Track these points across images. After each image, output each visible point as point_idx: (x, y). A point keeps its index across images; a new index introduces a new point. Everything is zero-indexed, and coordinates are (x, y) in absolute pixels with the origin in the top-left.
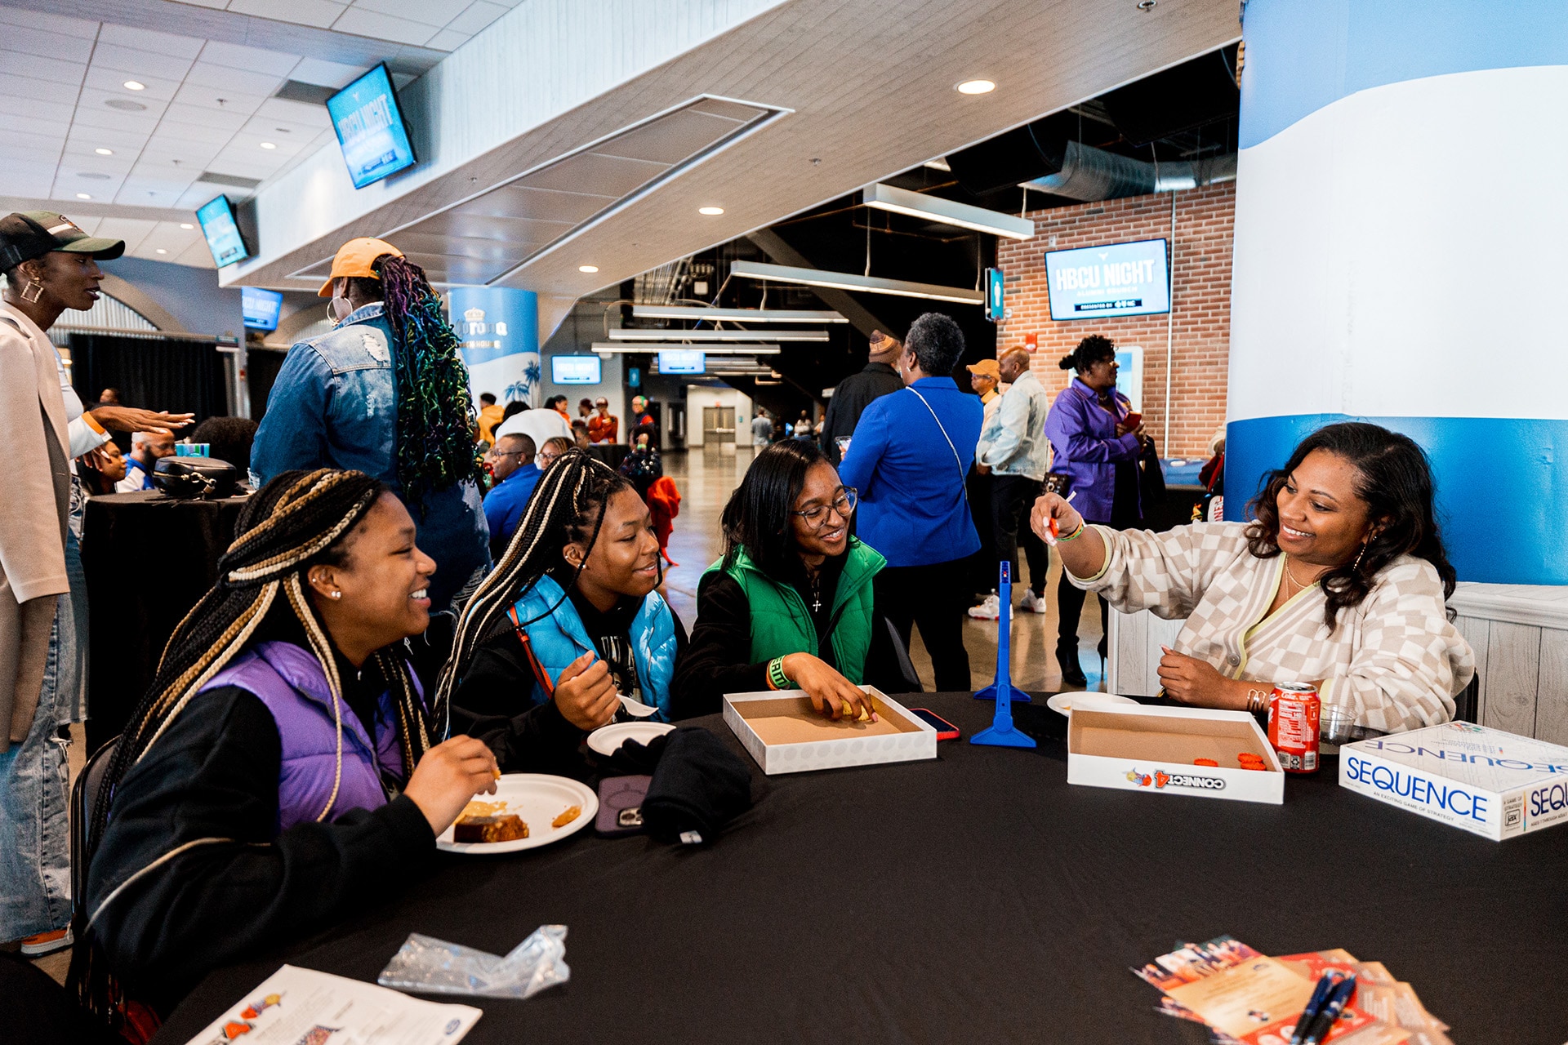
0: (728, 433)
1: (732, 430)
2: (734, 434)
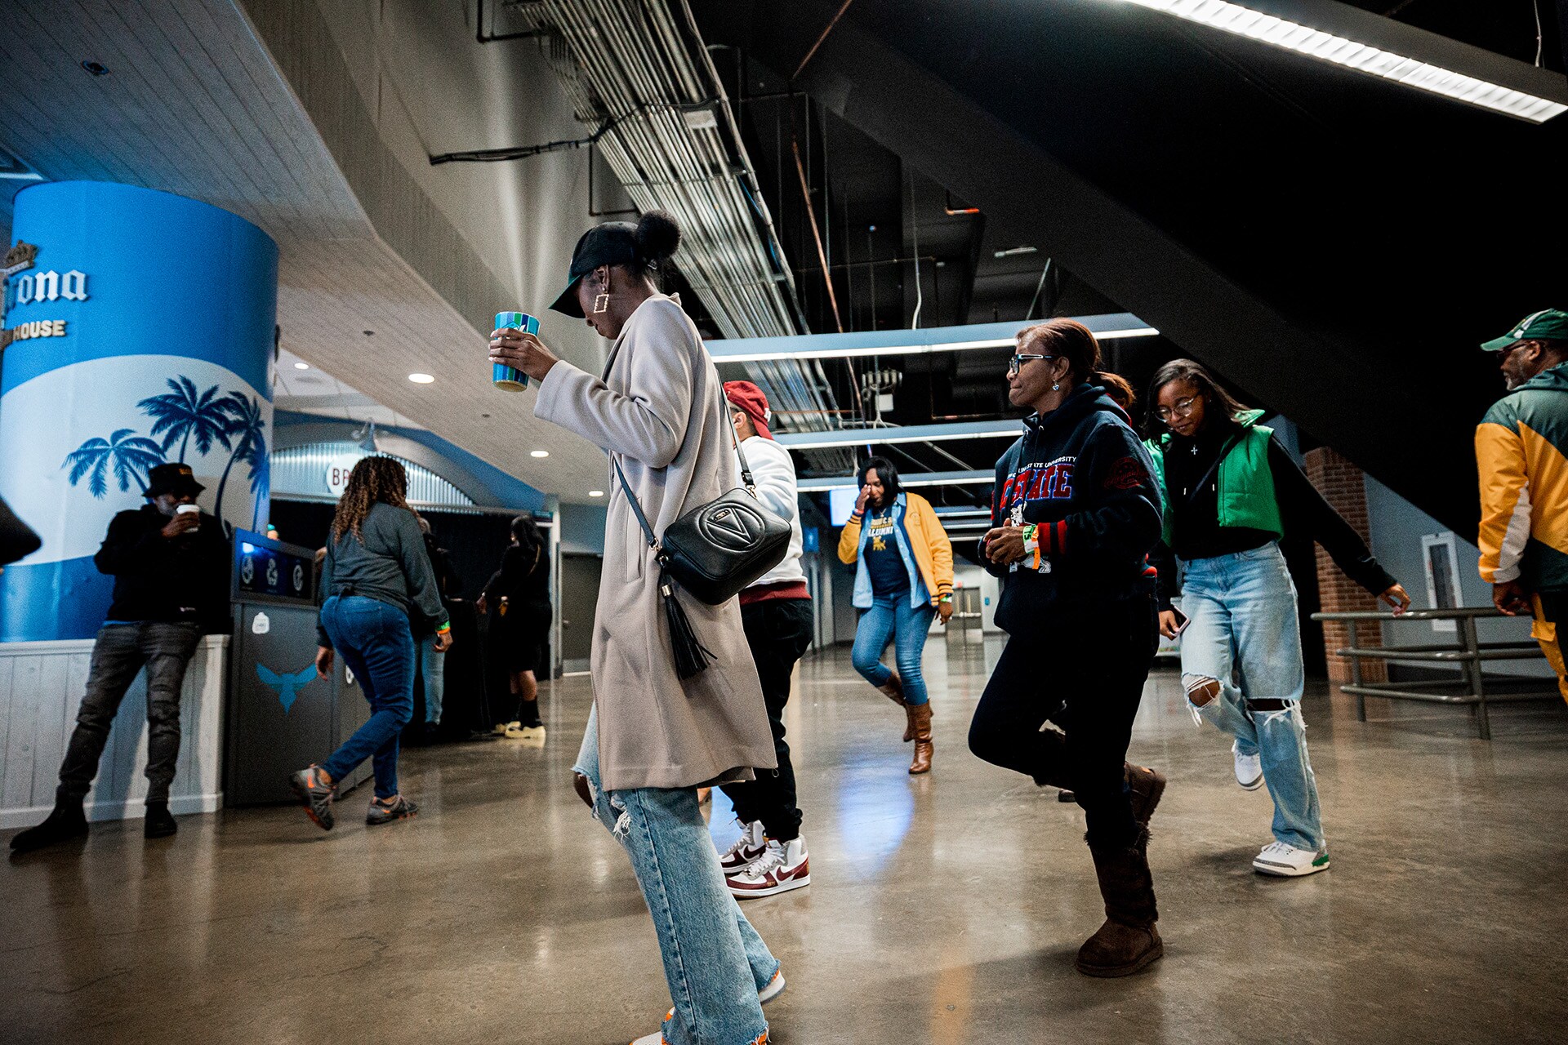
0: (974, 618)
1: (978, 614)
2: (980, 618)
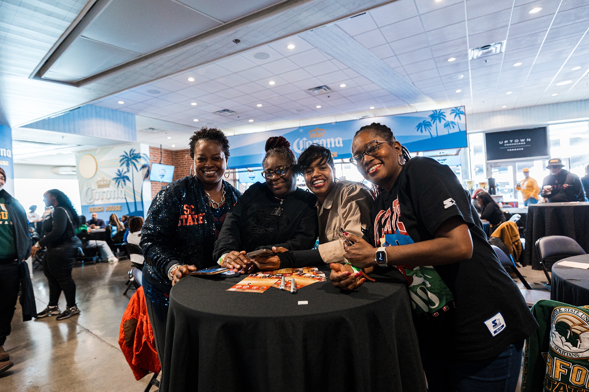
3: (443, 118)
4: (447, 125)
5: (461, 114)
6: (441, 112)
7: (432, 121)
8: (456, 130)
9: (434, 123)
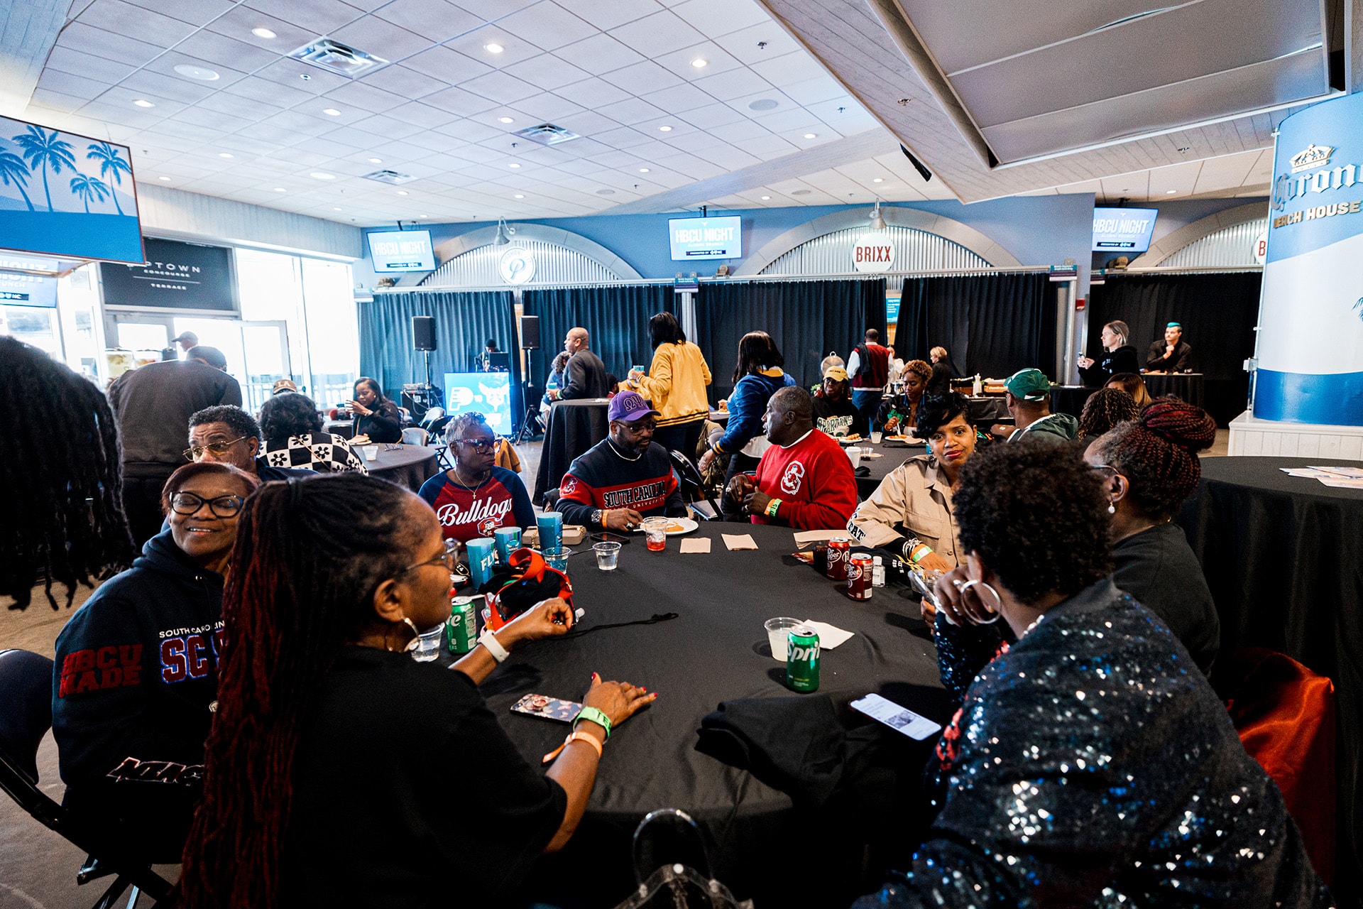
3: (65, 161)
4: (80, 185)
5: (121, 167)
6: (58, 139)
7: (26, 155)
8: (108, 208)
9: (34, 165)
